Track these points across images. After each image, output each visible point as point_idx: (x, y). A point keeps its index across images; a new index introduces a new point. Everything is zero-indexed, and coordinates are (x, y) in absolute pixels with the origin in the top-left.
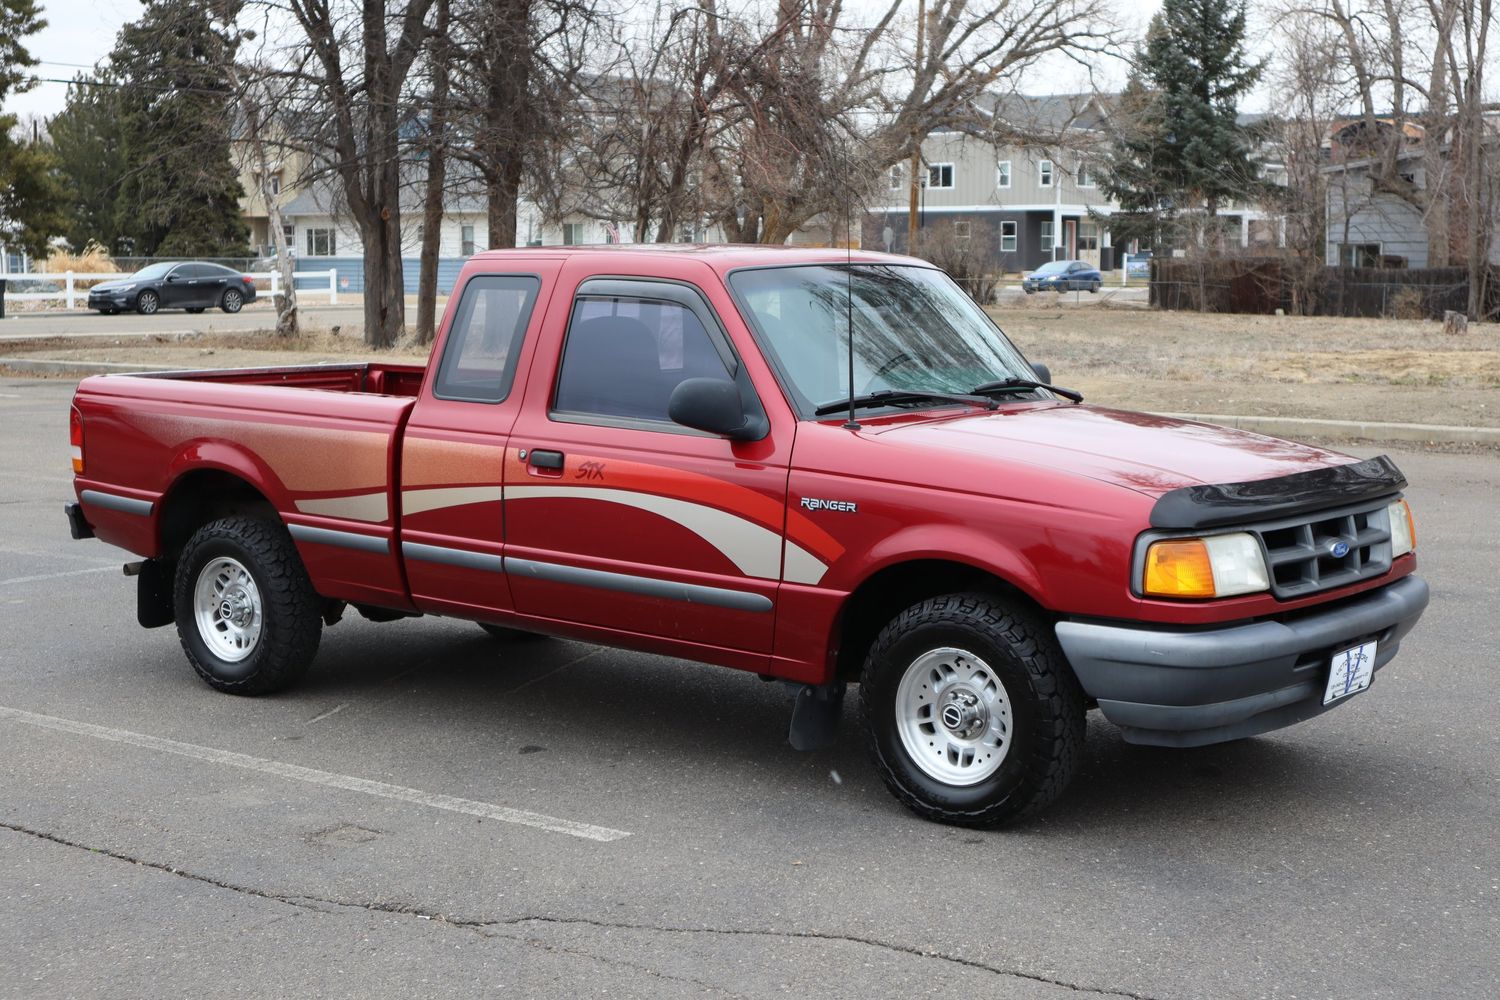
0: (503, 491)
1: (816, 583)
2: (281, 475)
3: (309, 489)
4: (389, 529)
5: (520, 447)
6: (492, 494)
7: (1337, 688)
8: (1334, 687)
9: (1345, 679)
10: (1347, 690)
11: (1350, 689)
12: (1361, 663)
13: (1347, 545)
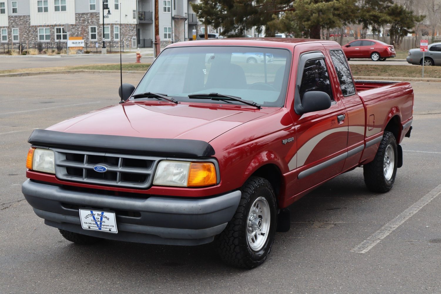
7: (90, 225)
8: (86, 223)
9: (94, 223)
10: (100, 229)
11: (102, 229)
12: (104, 219)
13: (107, 169)
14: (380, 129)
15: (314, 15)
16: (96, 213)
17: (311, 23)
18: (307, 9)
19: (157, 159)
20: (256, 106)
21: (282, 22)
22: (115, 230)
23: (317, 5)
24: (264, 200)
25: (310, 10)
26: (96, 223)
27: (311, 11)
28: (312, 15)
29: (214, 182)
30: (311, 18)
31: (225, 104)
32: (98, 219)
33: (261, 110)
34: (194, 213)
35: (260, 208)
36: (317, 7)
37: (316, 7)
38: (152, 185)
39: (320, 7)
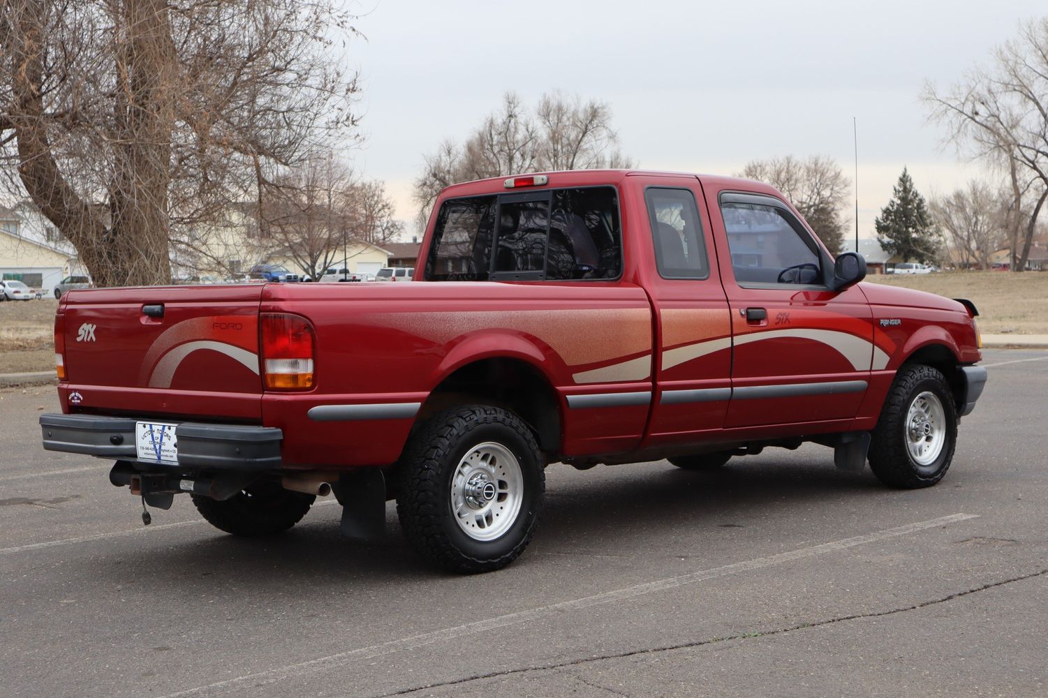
0: (732, 340)
1: (884, 368)
2: (562, 354)
3: (587, 362)
4: (650, 384)
5: (740, 307)
6: (725, 344)
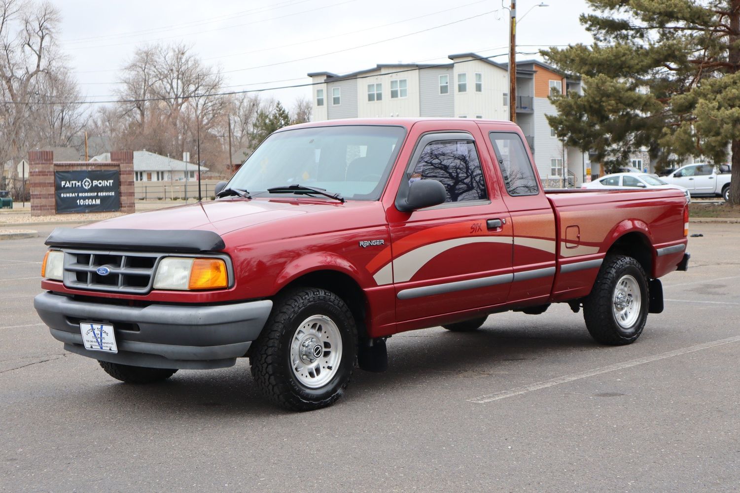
7: (92, 343)
8: (88, 341)
9: (95, 340)
10: (102, 348)
11: (103, 348)
12: (104, 335)
13: (109, 270)
14: (597, 249)
15: (725, 126)
16: (97, 326)
17: (722, 138)
18: (716, 117)
19: (158, 255)
20: (339, 199)
21: (678, 139)
22: (115, 349)
23: (730, 111)
24: (327, 320)
25: (720, 119)
26: (97, 340)
27: (722, 120)
28: (722, 125)
29: (224, 284)
30: (722, 131)
31: (309, 198)
32: (98, 334)
33: (344, 203)
34: (193, 323)
35: (325, 332)
36: (730, 114)
37: (728, 114)
38: (152, 289)
39: (735, 114)
